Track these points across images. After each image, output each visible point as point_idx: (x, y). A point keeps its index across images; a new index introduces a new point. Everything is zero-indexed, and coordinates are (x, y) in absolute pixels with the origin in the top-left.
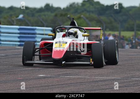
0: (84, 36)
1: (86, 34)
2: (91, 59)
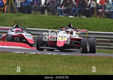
0: (77, 34)
2: (81, 48)
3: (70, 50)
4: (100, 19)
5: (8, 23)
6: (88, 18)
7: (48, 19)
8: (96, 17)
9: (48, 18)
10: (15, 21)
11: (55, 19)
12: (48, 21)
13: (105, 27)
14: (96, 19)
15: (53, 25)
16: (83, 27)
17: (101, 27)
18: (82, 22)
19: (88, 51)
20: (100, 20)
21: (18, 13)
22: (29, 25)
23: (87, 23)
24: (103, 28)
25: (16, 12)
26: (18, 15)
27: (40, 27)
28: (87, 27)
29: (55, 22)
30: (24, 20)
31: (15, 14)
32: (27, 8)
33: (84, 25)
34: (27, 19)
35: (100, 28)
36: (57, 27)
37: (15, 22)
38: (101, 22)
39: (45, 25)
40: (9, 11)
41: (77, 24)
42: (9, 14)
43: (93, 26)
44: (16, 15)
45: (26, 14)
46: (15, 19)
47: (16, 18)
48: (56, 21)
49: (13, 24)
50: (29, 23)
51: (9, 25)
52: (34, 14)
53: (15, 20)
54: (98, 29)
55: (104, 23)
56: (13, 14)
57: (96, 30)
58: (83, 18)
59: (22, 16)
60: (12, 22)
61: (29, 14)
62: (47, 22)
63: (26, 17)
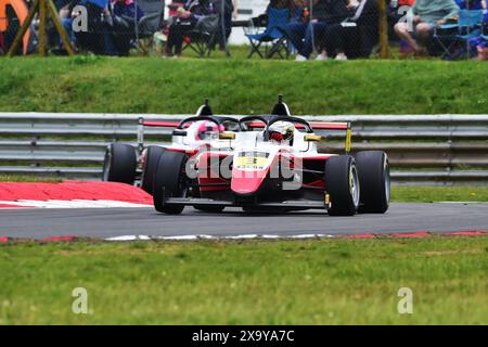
0: (309, 140)
1: (312, 136)
2: (327, 196)
3: (285, 204)
4: (403, 61)
5: (43, 96)
6: (358, 61)
7: (199, 73)
8: (386, 57)
9: (199, 69)
10: (68, 85)
11: (227, 70)
12: (198, 80)
13: (427, 94)
14: (388, 61)
15: (218, 94)
16: (339, 98)
17: (409, 93)
18: (332, 77)
19: (356, 204)
20: (405, 66)
21: (77, 53)
22: (126, 100)
23: (354, 82)
24: (419, 99)
25: (68, 49)
26: (80, 62)
27: (170, 107)
28: (356, 99)
29: (226, 85)
30: (105, 81)
31: (66, 58)
32: (114, 33)
33: (343, 89)
34: (113, 75)
35: (407, 97)
36: (236, 103)
37: (69, 89)
38: (408, 73)
39: (188, 97)
40: (41, 49)
41: (315, 86)
42: (44, 59)
43: (379, 91)
44: (70, 63)
45: (109, 57)
46: (66, 77)
47: (71, 73)
48: (230, 77)
49: (60, 100)
50: (126, 92)
51: (44, 105)
52: (139, 54)
53: (68, 82)
54: (397, 103)
55: (420, 77)
56: (58, 58)
57: (393, 108)
58: (337, 62)
59: (95, 66)
60: (56, 93)
61: (120, 55)
62: (195, 84)
63: (110, 67)
